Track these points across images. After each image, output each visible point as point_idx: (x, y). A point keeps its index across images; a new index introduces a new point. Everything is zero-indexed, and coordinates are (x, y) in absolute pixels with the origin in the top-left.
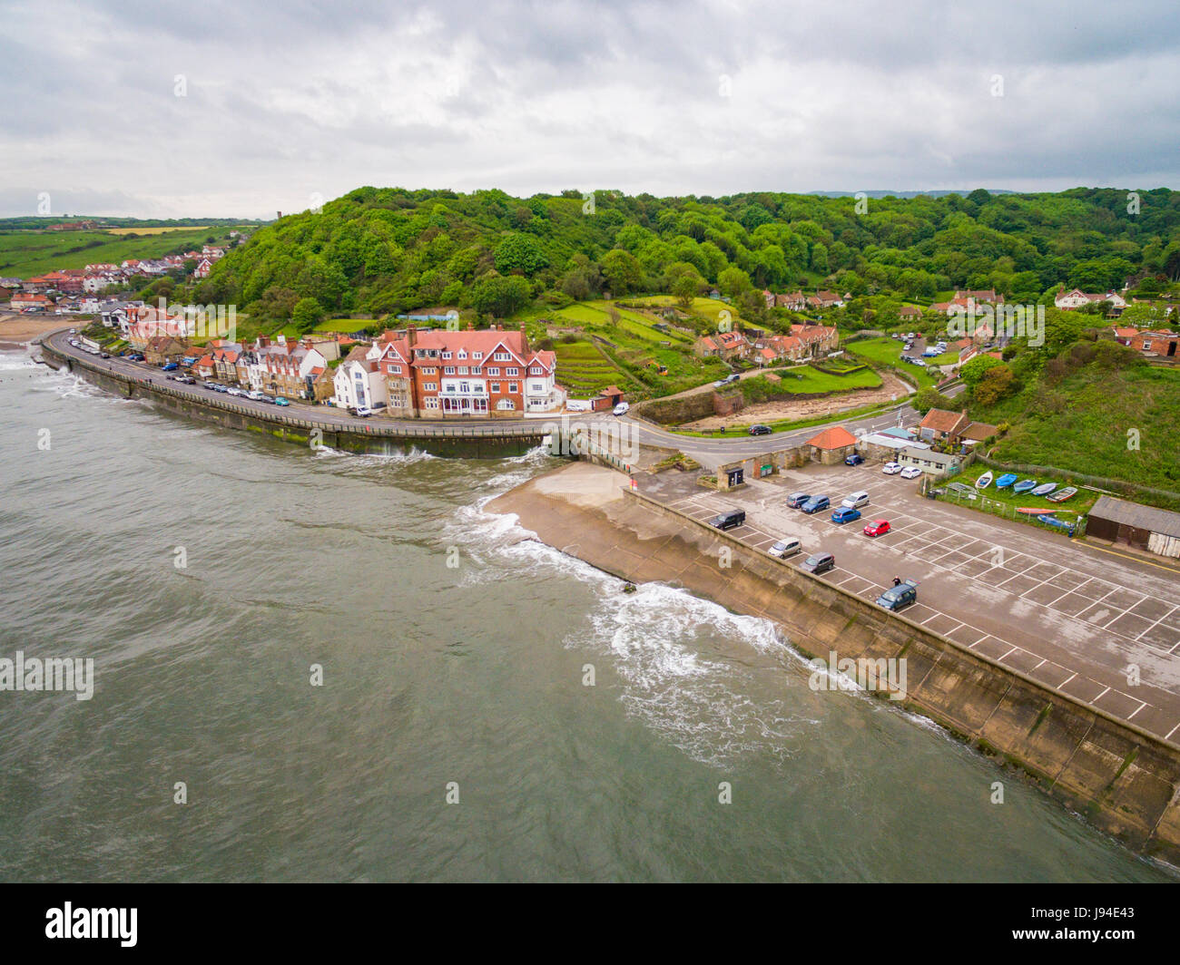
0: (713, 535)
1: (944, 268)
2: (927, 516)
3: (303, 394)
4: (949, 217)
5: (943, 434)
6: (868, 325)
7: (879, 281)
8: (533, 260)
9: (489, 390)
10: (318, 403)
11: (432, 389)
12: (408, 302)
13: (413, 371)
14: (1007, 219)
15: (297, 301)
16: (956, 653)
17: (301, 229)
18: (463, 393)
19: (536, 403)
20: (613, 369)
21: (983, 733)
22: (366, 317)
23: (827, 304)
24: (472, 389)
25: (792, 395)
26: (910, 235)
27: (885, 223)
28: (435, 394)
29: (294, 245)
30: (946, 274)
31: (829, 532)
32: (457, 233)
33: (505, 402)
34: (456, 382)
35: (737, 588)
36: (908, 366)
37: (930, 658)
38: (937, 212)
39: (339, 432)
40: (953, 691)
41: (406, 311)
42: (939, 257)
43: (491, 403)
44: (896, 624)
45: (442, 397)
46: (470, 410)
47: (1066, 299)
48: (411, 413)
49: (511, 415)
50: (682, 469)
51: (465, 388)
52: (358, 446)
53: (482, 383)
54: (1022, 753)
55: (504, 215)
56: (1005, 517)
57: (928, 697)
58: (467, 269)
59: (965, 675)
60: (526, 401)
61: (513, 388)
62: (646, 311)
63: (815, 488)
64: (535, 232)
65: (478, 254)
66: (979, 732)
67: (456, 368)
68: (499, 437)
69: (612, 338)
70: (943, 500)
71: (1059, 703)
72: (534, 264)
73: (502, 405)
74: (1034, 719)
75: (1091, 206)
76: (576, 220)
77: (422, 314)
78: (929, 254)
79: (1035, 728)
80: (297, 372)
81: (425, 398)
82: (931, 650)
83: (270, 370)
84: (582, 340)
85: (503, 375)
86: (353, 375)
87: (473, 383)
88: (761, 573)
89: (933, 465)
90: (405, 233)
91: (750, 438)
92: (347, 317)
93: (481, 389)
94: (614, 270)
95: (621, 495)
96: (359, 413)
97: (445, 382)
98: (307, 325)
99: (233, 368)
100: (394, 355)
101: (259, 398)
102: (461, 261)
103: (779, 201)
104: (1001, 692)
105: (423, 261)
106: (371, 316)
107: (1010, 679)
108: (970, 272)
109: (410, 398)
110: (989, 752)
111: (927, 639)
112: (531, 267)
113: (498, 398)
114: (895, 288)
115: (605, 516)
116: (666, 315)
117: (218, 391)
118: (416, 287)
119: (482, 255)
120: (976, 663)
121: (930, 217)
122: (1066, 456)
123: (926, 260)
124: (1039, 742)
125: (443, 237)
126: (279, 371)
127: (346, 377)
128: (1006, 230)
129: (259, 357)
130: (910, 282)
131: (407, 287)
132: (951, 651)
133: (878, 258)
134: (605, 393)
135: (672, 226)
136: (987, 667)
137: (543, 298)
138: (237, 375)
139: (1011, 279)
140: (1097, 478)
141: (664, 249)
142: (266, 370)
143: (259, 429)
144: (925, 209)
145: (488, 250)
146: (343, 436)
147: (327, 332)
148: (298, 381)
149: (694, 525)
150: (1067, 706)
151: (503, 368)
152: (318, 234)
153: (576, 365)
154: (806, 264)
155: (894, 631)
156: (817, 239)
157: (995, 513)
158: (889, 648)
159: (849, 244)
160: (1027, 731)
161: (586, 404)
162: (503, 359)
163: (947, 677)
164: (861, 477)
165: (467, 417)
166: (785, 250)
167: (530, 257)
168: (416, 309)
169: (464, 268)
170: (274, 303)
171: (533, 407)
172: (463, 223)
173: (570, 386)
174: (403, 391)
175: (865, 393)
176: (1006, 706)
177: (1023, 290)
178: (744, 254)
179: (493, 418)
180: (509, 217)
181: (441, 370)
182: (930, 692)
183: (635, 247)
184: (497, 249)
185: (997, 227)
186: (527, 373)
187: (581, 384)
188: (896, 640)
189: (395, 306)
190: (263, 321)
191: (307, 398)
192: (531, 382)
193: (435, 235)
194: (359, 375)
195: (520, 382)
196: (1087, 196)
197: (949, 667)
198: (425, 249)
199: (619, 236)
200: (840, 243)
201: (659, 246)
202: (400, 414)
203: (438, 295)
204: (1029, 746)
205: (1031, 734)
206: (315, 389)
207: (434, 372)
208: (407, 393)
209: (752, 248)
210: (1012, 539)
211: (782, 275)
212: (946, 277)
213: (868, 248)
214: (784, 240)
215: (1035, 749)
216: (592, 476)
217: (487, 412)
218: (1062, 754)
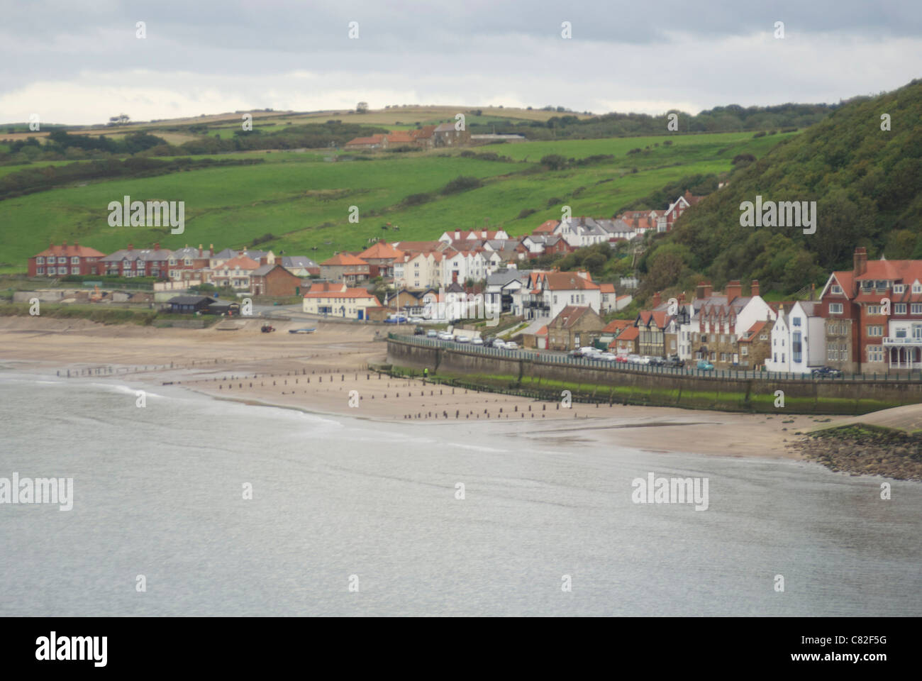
11: (877, 334)
13: (856, 311)
28: (880, 341)
34: (908, 326)
45: (889, 344)
51: (918, 333)
67: (909, 306)
80: (732, 328)
81: (868, 347)
83: (702, 328)
86: (791, 322)
97: (895, 326)
99: (660, 336)
100: (837, 290)
109: (850, 347)
126: (712, 330)
127: (785, 328)
129: (692, 312)
138: (664, 346)
142: (698, 331)
148: (732, 340)
194: (797, 322)
208: (848, 339)
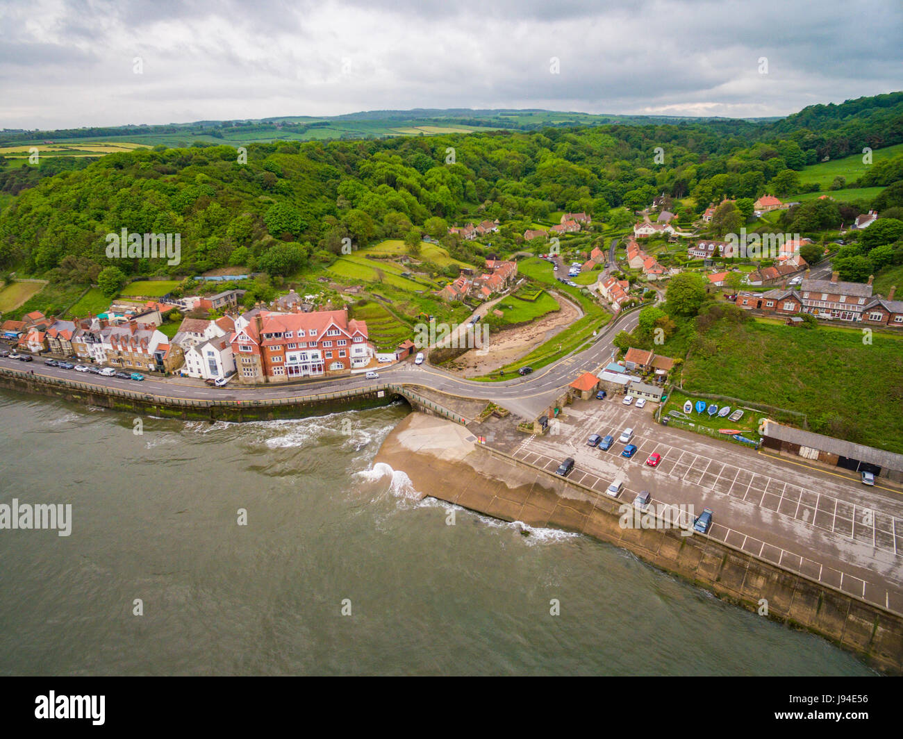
0: (562, 482)
1: (549, 196)
2: (671, 442)
3: (152, 367)
4: (539, 153)
5: (641, 366)
6: (519, 246)
7: (513, 208)
8: (297, 224)
9: (324, 357)
10: (169, 375)
11: (278, 361)
12: (202, 265)
13: (262, 350)
14: (573, 153)
15: (100, 271)
16: (758, 562)
17: (74, 197)
18: (302, 361)
19: (358, 361)
20: (399, 323)
21: (790, 614)
22: (164, 279)
23: (488, 231)
24: (310, 359)
25: (513, 324)
26: (520, 168)
27: (503, 159)
28: (282, 364)
29: (74, 214)
30: (552, 200)
31: (627, 466)
32: (225, 200)
33: (336, 364)
34: (297, 354)
35: (595, 522)
36: (564, 286)
37: (742, 566)
38: (531, 148)
39: (212, 406)
40: (764, 588)
41: (200, 273)
42: (546, 187)
43: (326, 366)
44: (713, 544)
45: (288, 366)
46: (309, 372)
47: (642, 229)
48: (262, 379)
49: (341, 373)
50: (499, 417)
51: (304, 357)
52: (231, 416)
53: (319, 352)
54: (817, 625)
55: (253, 179)
56: (714, 437)
57: (750, 594)
58: (245, 235)
59: (768, 577)
60: (352, 361)
61: (342, 354)
62: (390, 260)
63: (592, 424)
64: (282, 193)
65: (251, 221)
66: (788, 614)
67: (297, 344)
68: (345, 397)
69: (385, 294)
70: (672, 426)
71: (828, 592)
72: (299, 228)
73: (334, 367)
74: (816, 603)
75: (615, 139)
76: (303, 175)
77: (215, 275)
78: (538, 185)
79: (819, 609)
80: (145, 351)
81: (273, 368)
82: (741, 561)
83: (115, 348)
84: (370, 301)
85: (335, 346)
86: (205, 353)
87: (310, 353)
88: (608, 510)
89: (651, 396)
90: (180, 201)
91: (522, 378)
92: (146, 279)
93: (317, 356)
94: (359, 228)
95: (474, 449)
96: (217, 384)
97: (288, 354)
98: (114, 291)
99: (69, 344)
100: (244, 337)
101: (112, 374)
102: (239, 227)
103: (432, 146)
104: (792, 586)
105: (203, 227)
106: (169, 278)
107: (796, 578)
108: (568, 199)
109: (260, 369)
110: (798, 627)
111: (737, 554)
112: (296, 230)
113: (330, 362)
114: (524, 213)
115: (472, 468)
116: (404, 263)
117: (64, 368)
118: (205, 252)
119: (255, 222)
120: (772, 568)
121: (528, 152)
122: (729, 387)
123: (537, 190)
124: (824, 617)
125: (215, 206)
126: (125, 349)
127: (198, 355)
128: (573, 161)
129: (101, 337)
130: (533, 209)
131: (197, 252)
132: (754, 561)
133: (508, 190)
134: (403, 346)
135: (371, 175)
136: (780, 571)
137: (315, 258)
138: (73, 349)
139: (592, 203)
140: (751, 403)
141: (377, 200)
142: (111, 348)
143: (129, 407)
144: (523, 146)
145: (258, 216)
146: (215, 409)
147: (135, 296)
148: (146, 357)
149: (546, 475)
150: (833, 594)
151: (334, 341)
152: (94, 202)
153: (374, 324)
154: (462, 197)
155: (713, 549)
156: (467, 177)
157: (707, 434)
158: (714, 561)
159: (487, 179)
160: (815, 611)
161: (391, 357)
162: (334, 334)
163: (757, 578)
164: (613, 410)
165: (307, 378)
166: (449, 188)
167: (295, 223)
168: (209, 270)
169: (242, 234)
170: (74, 271)
171: (357, 365)
172: (225, 190)
173: (374, 341)
174: (254, 365)
175: (553, 316)
176: (798, 596)
177: (601, 211)
178: (426, 196)
179: (328, 377)
180: (258, 180)
181: (285, 347)
182: (750, 590)
183: (354, 198)
184: (267, 216)
185: (567, 158)
186: (351, 342)
187: (382, 339)
188: (717, 555)
189: (191, 269)
190: (66, 287)
191: (157, 370)
192: (354, 347)
193: (208, 204)
194: (211, 353)
195: (347, 350)
196: (612, 131)
197: (757, 573)
198: (203, 217)
199: (340, 189)
200: (481, 179)
201: (372, 197)
202: (254, 382)
203: (227, 259)
204: (820, 621)
205: (818, 612)
206: (165, 363)
207: (280, 348)
208: (257, 365)
209: (428, 189)
210: (727, 456)
211: (453, 209)
212: (552, 203)
213: (500, 181)
214: (448, 181)
215: (824, 622)
216: (439, 429)
217: (323, 372)
218: (839, 625)
